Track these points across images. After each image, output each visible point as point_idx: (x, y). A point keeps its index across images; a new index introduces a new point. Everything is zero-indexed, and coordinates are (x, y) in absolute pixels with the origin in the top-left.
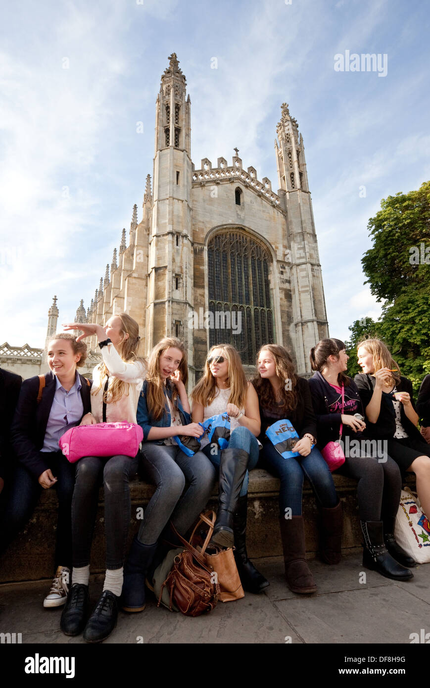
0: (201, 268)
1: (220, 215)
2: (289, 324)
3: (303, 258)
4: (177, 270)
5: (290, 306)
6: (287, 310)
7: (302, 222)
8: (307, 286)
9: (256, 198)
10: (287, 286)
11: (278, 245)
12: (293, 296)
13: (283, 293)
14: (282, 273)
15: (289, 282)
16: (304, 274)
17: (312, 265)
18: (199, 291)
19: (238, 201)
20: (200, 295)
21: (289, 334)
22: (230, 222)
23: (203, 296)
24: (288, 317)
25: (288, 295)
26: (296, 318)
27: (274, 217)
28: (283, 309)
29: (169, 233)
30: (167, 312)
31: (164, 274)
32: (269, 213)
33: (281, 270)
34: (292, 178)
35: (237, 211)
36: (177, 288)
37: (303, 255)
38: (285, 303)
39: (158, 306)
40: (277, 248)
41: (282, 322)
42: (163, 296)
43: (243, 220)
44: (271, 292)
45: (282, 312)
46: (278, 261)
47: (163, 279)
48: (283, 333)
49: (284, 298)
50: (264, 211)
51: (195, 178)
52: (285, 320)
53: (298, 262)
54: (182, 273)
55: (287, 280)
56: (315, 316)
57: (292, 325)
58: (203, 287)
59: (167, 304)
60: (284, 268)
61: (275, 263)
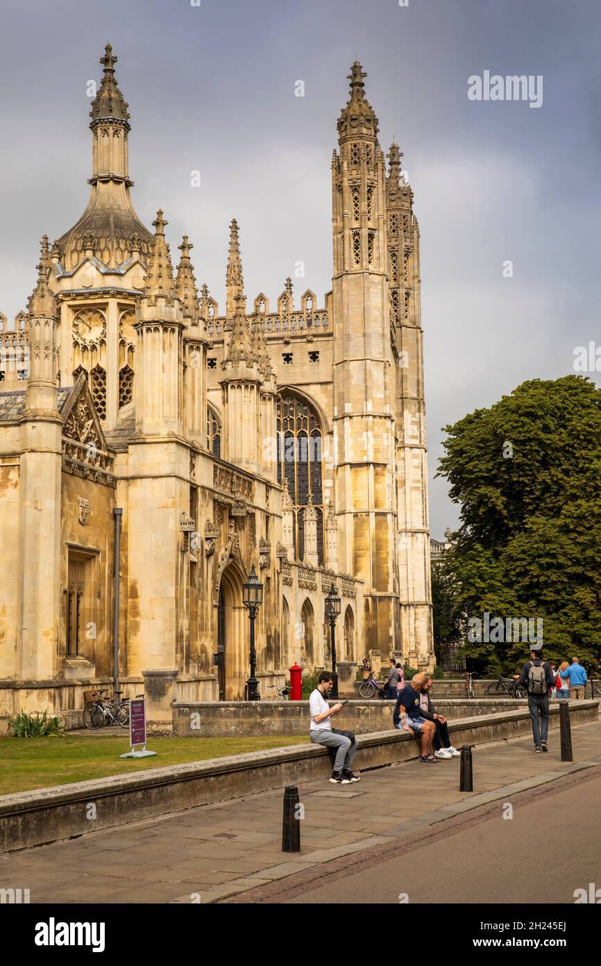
3: (417, 437)
7: (418, 381)
8: (419, 481)
16: (416, 462)
26: (402, 523)
31: (383, 474)
42: (383, 505)
53: (411, 442)
59: (390, 517)
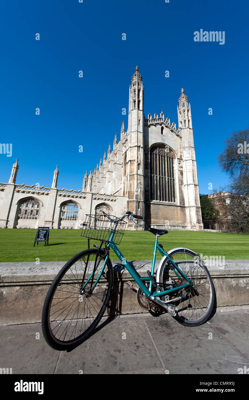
0: (147, 161)
1: (155, 139)
2: (182, 185)
3: (189, 157)
4: (139, 162)
5: (182, 177)
6: (181, 179)
8: (190, 169)
9: (169, 131)
10: (181, 169)
11: (178, 152)
12: (184, 174)
13: (180, 172)
14: (179, 164)
15: (182, 167)
16: (189, 164)
17: (193, 160)
18: (147, 171)
19: (162, 133)
20: (147, 172)
21: (181, 189)
22: (159, 142)
23: (148, 172)
24: (181, 182)
25: (182, 173)
26: (185, 182)
27: (177, 140)
28: (180, 179)
29: (136, 146)
30: (135, 179)
31: (134, 163)
32: (175, 138)
33: (179, 162)
34: (185, 122)
35: (162, 137)
36: (139, 169)
37: (189, 156)
38: (180, 176)
39: (131, 176)
40: (177, 153)
41: (179, 184)
42: (133, 172)
43: (164, 141)
44: (174, 171)
45: (179, 180)
46: (178, 159)
47: (133, 165)
48: (179, 189)
49: (180, 173)
50: (172, 137)
51: (145, 123)
52: (180, 183)
53: (187, 159)
54: (141, 163)
55: (181, 167)
56: (194, 182)
57: (183, 186)
58: (148, 169)
59: (135, 175)
60: (180, 162)
61: (176, 159)
